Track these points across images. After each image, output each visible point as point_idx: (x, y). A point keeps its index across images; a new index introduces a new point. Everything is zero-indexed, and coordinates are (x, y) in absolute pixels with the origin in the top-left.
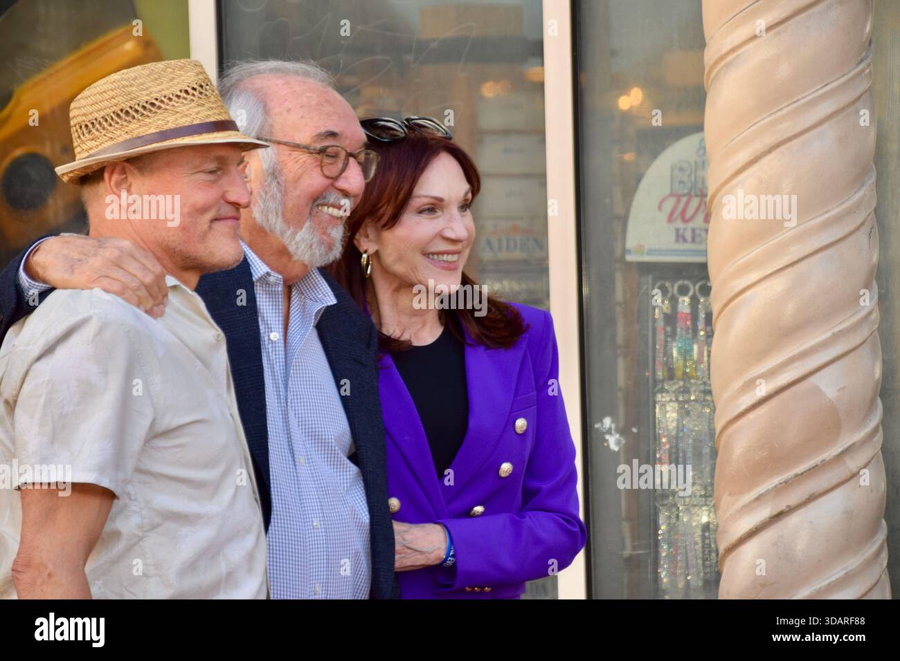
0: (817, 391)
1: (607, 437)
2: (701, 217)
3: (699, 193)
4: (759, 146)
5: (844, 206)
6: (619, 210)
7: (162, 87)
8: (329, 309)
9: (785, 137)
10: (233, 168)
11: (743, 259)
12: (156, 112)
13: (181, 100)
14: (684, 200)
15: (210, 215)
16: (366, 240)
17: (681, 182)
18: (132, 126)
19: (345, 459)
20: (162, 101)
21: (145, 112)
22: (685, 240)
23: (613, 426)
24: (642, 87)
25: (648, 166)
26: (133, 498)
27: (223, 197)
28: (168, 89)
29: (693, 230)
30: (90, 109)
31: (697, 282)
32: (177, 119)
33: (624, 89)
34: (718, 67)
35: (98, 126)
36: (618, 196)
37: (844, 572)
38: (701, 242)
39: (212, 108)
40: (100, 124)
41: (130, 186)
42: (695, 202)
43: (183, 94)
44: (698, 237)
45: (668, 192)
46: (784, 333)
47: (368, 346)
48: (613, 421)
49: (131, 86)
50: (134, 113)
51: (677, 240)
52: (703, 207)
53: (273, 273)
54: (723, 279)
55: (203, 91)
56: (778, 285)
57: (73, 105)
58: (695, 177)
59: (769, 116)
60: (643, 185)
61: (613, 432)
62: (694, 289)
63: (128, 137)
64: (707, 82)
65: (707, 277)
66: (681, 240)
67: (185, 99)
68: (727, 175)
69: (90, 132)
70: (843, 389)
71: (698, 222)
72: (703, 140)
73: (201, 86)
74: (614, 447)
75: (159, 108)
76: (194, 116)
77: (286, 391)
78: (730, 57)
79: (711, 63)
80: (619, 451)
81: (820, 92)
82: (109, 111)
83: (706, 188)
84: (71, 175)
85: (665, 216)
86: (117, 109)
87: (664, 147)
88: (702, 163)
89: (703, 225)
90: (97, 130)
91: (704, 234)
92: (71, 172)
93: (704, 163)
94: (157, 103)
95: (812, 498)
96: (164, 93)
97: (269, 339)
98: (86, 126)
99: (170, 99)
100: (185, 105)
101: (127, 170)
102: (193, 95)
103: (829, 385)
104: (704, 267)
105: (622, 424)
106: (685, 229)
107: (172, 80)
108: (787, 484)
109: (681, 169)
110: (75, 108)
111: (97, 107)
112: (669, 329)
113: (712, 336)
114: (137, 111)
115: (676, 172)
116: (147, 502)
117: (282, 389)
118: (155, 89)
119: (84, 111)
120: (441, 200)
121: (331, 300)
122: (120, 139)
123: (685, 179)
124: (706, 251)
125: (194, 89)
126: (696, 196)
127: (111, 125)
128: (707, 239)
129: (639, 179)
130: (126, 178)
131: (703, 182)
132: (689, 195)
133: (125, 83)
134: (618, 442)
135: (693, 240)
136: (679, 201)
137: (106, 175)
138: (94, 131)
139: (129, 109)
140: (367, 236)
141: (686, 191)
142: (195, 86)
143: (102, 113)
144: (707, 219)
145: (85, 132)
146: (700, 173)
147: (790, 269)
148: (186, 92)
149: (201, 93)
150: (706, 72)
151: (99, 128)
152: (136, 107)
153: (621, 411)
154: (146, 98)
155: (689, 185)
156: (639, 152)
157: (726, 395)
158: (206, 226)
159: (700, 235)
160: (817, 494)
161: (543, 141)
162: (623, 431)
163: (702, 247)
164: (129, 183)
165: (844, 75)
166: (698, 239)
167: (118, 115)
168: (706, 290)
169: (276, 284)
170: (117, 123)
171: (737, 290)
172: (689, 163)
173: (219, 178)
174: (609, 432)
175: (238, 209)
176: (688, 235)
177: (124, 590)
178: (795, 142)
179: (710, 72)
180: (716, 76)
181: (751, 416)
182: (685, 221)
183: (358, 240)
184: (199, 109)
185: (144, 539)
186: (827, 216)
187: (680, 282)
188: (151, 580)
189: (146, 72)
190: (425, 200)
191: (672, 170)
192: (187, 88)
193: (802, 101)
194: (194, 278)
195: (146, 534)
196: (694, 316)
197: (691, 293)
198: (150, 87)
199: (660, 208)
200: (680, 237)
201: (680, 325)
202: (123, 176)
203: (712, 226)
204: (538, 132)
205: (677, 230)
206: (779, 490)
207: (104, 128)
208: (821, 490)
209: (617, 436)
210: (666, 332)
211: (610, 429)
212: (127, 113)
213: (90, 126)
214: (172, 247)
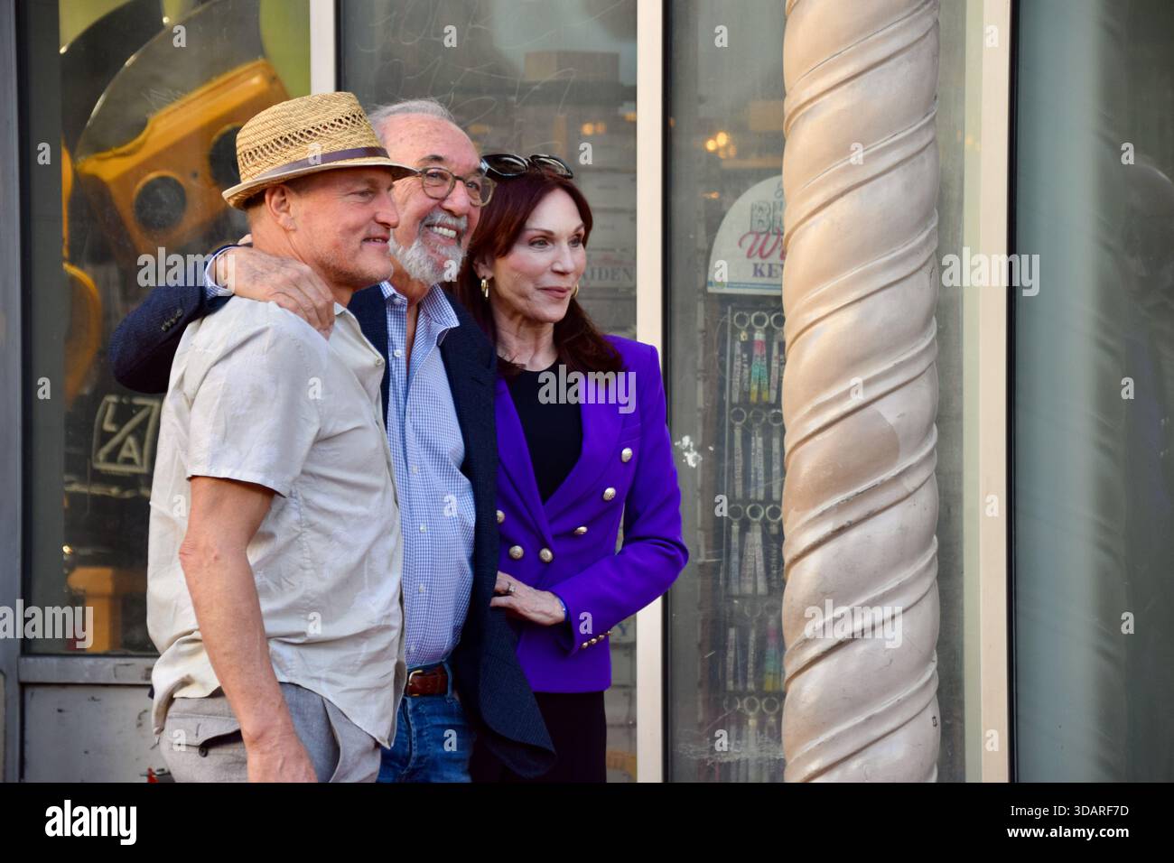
0: (879, 416)
1: (686, 454)
2: (777, 253)
3: (776, 231)
4: (832, 190)
5: (907, 248)
6: (702, 244)
7: (319, 116)
8: (452, 330)
9: (857, 182)
10: (384, 191)
11: (813, 294)
12: (312, 139)
13: (335, 128)
14: (763, 237)
15: (362, 234)
16: (483, 266)
17: (760, 221)
18: (290, 152)
19: (458, 470)
20: (318, 130)
21: (302, 139)
22: (762, 275)
23: (692, 445)
24: (726, 132)
25: (730, 205)
26: (294, 495)
27: (374, 218)
28: (324, 119)
29: (770, 266)
30: (253, 138)
31: (773, 313)
32: (331, 145)
33: (712, 133)
34: (798, 116)
35: (260, 153)
36: (702, 232)
37: (898, 583)
38: (777, 277)
39: (364, 136)
40: (262, 151)
41: (289, 207)
42: (773, 239)
43: (337, 123)
44: (775, 272)
45: (748, 230)
46: (852, 362)
47: (489, 367)
48: (691, 440)
49: (291, 116)
50: (292, 140)
51: (755, 274)
52: (779, 245)
53: (398, 295)
54: (796, 313)
55: (356, 121)
56: (848, 318)
57: (239, 136)
58: (773, 217)
59: (842, 162)
60: (726, 222)
61: (691, 450)
62: (769, 319)
63: (286, 162)
64: (786, 129)
65: (781, 309)
66: (758, 274)
67: (339, 127)
68: (802, 216)
69: (253, 159)
70: (902, 415)
71: (775, 258)
72: (780, 183)
73: (354, 116)
74: (692, 464)
75: (316, 135)
76: (346, 142)
77: (406, 402)
78: (809, 107)
79: (790, 112)
80: (696, 467)
81: (889, 142)
82: (270, 139)
83: (783, 227)
84: (236, 198)
85: (744, 252)
86: (277, 137)
87: (746, 187)
88: (779, 206)
89: (779, 261)
90: (260, 157)
91: (779, 269)
92: (236, 195)
93: (782, 203)
94: (314, 131)
95: (871, 515)
96: (320, 122)
97: (393, 356)
98: (250, 153)
99: (325, 128)
100: (339, 132)
101: (286, 193)
102: (347, 124)
103: (891, 412)
104: (779, 299)
105: (699, 442)
106: (763, 264)
107: (327, 110)
108: (849, 503)
109: (761, 209)
110: (241, 138)
111: (259, 136)
112: (745, 356)
113: (785, 364)
114: (295, 138)
115: (756, 212)
116: (306, 500)
117: (401, 399)
118: (312, 119)
119: (248, 140)
120: (550, 233)
121: (455, 323)
122: (280, 164)
123: (764, 218)
124: (781, 285)
125: (347, 118)
126: (774, 234)
127: (271, 152)
128: (782, 274)
129: (722, 216)
130: (285, 200)
131: (781, 222)
132: (767, 233)
133: (284, 113)
134: (696, 460)
135: (770, 275)
136: (758, 238)
137: (267, 197)
138: (256, 157)
139: (288, 137)
140: (485, 263)
141: (764, 229)
142: (349, 116)
143: (264, 141)
144: (783, 256)
145: (249, 159)
146: (778, 213)
147: (857, 305)
148: (340, 121)
149: (354, 122)
150: (786, 119)
151: (261, 155)
152: (295, 134)
153: (700, 429)
154: (303, 127)
155: (767, 224)
156: (722, 192)
157: (795, 419)
158: (357, 246)
159: (776, 271)
160: (876, 511)
161: (634, 180)
162: (701, 449)
163: (778, 282)
164: (287, 205)
165: (911, 127)
166: (774, 274)
167: (278, 143)
168: (780, 321)
169: (401, 306)
170: (277, 149)
171: (808, 322)
172: (769, 205)
173: (371, 200)
174: (688, 450)
175: (388, 229)
176: (766, 270)
177: (282, 580)
178: (864, 188)
179: (789, 120)
180: (796, 122)
181: (818, 438)
182: (762, 257)
183: (477, 266)
184: (352, 136)
185: (303, 535)
186: (893, 255)
187: (757, 313)
188: (307, 572)
189: (304, 103)
190: (535, 233)
191: (752, 210)
192: (341, 118)
193: (874, 149)
194: (347, 295)
195: (304, 529)
196: (768, 344)
197: (766, 324)
198: (307, 117)
199: (740, 244)
200: (758, 271)
201: (757, 352)
202: (283, 198)
203: (786, 263)
204: (630, 172)
205: (756, 265)
206: (841, 507)
207: (265, 155)
208: (879, 508)
209: (695, 453)
210: (742, 359)
211: (689, 446)
212: (286, 140)
213: (253, 153)
214: (327, 262)
